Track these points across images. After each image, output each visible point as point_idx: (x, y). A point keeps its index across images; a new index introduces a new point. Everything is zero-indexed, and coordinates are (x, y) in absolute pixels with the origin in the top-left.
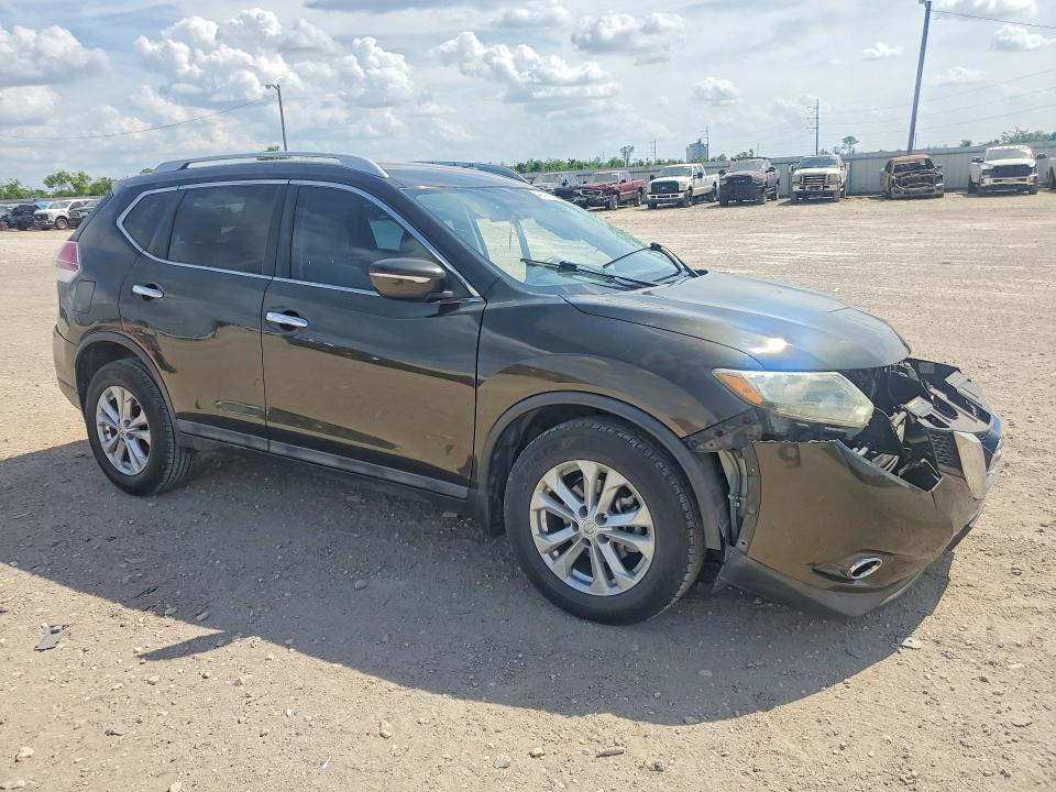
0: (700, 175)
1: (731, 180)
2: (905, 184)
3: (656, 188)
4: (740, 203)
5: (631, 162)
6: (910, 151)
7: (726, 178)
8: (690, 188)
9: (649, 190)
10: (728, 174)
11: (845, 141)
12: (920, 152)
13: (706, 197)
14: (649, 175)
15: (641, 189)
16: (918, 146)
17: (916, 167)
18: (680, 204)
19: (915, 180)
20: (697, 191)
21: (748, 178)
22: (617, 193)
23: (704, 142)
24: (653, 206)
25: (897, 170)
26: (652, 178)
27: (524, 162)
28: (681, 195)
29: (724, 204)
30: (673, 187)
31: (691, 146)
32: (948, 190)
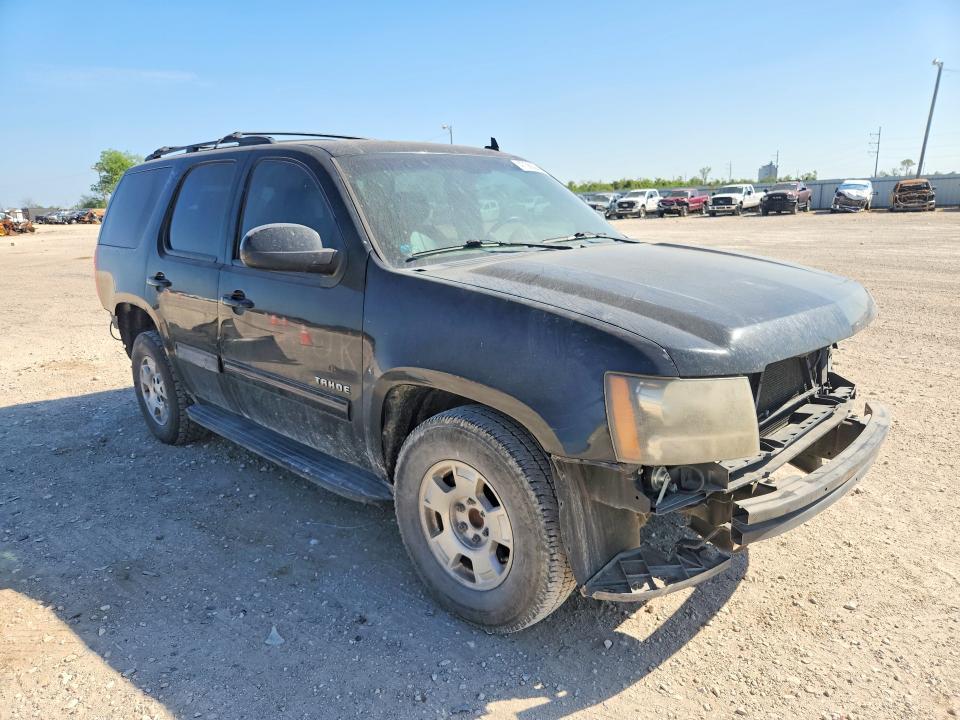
0: (749, 193)
1: (770, 196)
2: (904, 201)
3: (716, 202)
4: (779, 213)
5: (708, 181)
6: (918, 176)
7: (768, 195)
8: (741, 203)
9: (710, 203)
10: (770, 193)
11: (904, 163)
12: (924, 177)
13: (752, 209)
14: (711, 192)
15: (705, 203)
16: (924, 172)
17: (917, 188)
18: (733, 213)
19: (912, 198)
20: (745, 205)
21: (784, 196)
22: (687, 204)
23: (774, 164)
24: (713, 214)
25: (900, 191)
26: (714, 194)
27: (618, 180)
28: (733, 207)
29: (765, 214)
30: (728, 201)
31: (764, 167)
32: (937, 206)
